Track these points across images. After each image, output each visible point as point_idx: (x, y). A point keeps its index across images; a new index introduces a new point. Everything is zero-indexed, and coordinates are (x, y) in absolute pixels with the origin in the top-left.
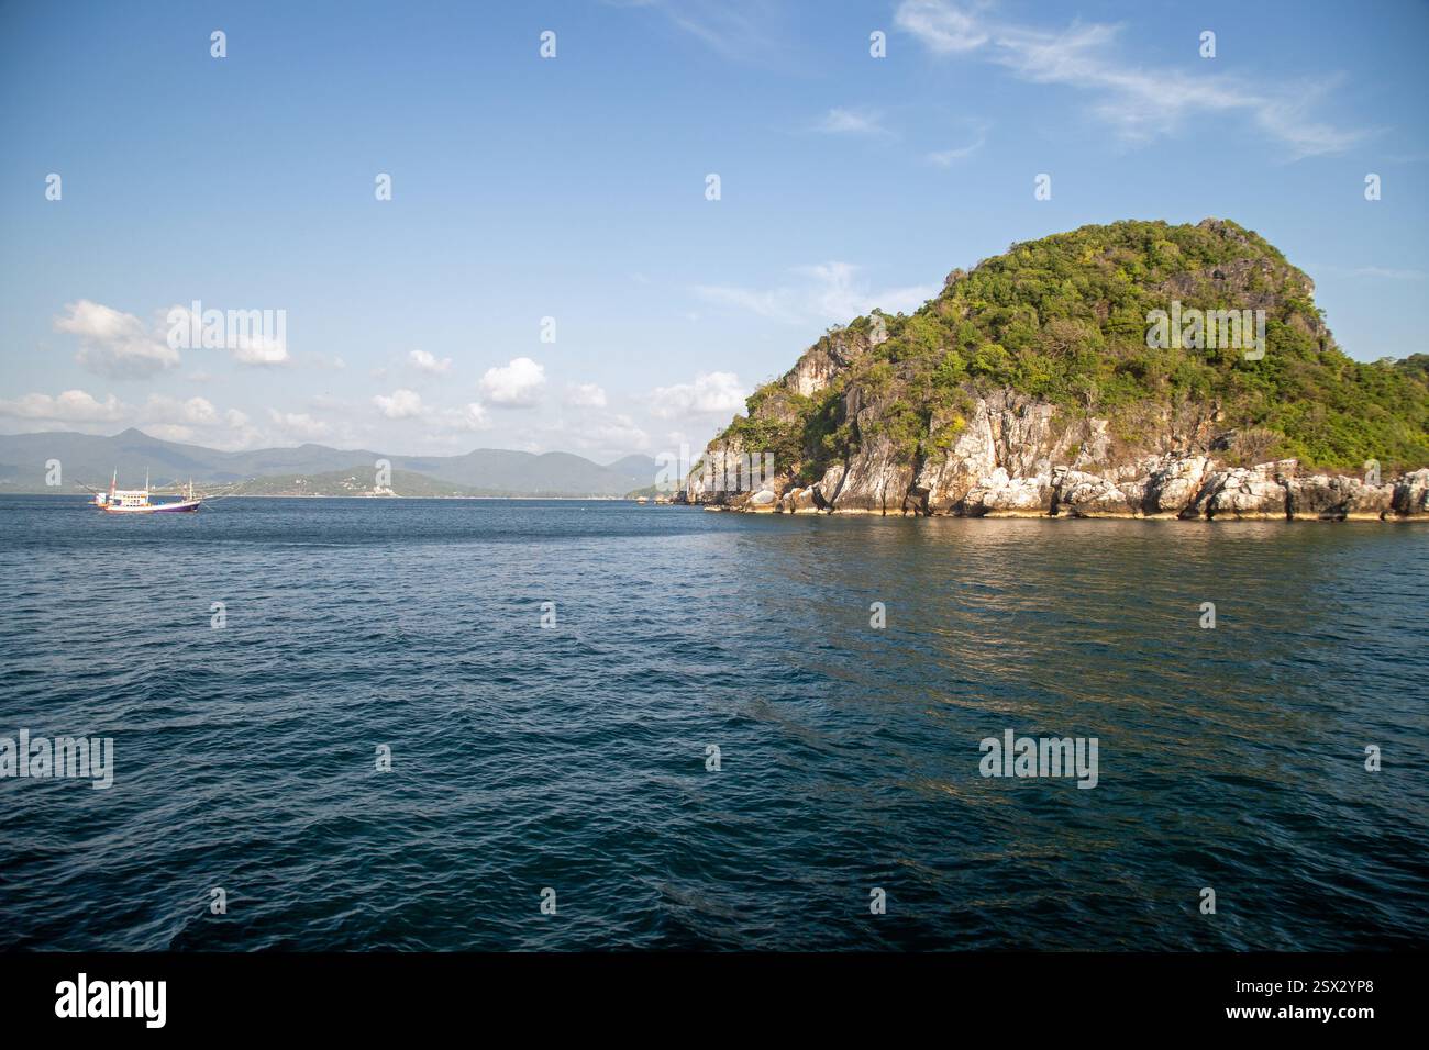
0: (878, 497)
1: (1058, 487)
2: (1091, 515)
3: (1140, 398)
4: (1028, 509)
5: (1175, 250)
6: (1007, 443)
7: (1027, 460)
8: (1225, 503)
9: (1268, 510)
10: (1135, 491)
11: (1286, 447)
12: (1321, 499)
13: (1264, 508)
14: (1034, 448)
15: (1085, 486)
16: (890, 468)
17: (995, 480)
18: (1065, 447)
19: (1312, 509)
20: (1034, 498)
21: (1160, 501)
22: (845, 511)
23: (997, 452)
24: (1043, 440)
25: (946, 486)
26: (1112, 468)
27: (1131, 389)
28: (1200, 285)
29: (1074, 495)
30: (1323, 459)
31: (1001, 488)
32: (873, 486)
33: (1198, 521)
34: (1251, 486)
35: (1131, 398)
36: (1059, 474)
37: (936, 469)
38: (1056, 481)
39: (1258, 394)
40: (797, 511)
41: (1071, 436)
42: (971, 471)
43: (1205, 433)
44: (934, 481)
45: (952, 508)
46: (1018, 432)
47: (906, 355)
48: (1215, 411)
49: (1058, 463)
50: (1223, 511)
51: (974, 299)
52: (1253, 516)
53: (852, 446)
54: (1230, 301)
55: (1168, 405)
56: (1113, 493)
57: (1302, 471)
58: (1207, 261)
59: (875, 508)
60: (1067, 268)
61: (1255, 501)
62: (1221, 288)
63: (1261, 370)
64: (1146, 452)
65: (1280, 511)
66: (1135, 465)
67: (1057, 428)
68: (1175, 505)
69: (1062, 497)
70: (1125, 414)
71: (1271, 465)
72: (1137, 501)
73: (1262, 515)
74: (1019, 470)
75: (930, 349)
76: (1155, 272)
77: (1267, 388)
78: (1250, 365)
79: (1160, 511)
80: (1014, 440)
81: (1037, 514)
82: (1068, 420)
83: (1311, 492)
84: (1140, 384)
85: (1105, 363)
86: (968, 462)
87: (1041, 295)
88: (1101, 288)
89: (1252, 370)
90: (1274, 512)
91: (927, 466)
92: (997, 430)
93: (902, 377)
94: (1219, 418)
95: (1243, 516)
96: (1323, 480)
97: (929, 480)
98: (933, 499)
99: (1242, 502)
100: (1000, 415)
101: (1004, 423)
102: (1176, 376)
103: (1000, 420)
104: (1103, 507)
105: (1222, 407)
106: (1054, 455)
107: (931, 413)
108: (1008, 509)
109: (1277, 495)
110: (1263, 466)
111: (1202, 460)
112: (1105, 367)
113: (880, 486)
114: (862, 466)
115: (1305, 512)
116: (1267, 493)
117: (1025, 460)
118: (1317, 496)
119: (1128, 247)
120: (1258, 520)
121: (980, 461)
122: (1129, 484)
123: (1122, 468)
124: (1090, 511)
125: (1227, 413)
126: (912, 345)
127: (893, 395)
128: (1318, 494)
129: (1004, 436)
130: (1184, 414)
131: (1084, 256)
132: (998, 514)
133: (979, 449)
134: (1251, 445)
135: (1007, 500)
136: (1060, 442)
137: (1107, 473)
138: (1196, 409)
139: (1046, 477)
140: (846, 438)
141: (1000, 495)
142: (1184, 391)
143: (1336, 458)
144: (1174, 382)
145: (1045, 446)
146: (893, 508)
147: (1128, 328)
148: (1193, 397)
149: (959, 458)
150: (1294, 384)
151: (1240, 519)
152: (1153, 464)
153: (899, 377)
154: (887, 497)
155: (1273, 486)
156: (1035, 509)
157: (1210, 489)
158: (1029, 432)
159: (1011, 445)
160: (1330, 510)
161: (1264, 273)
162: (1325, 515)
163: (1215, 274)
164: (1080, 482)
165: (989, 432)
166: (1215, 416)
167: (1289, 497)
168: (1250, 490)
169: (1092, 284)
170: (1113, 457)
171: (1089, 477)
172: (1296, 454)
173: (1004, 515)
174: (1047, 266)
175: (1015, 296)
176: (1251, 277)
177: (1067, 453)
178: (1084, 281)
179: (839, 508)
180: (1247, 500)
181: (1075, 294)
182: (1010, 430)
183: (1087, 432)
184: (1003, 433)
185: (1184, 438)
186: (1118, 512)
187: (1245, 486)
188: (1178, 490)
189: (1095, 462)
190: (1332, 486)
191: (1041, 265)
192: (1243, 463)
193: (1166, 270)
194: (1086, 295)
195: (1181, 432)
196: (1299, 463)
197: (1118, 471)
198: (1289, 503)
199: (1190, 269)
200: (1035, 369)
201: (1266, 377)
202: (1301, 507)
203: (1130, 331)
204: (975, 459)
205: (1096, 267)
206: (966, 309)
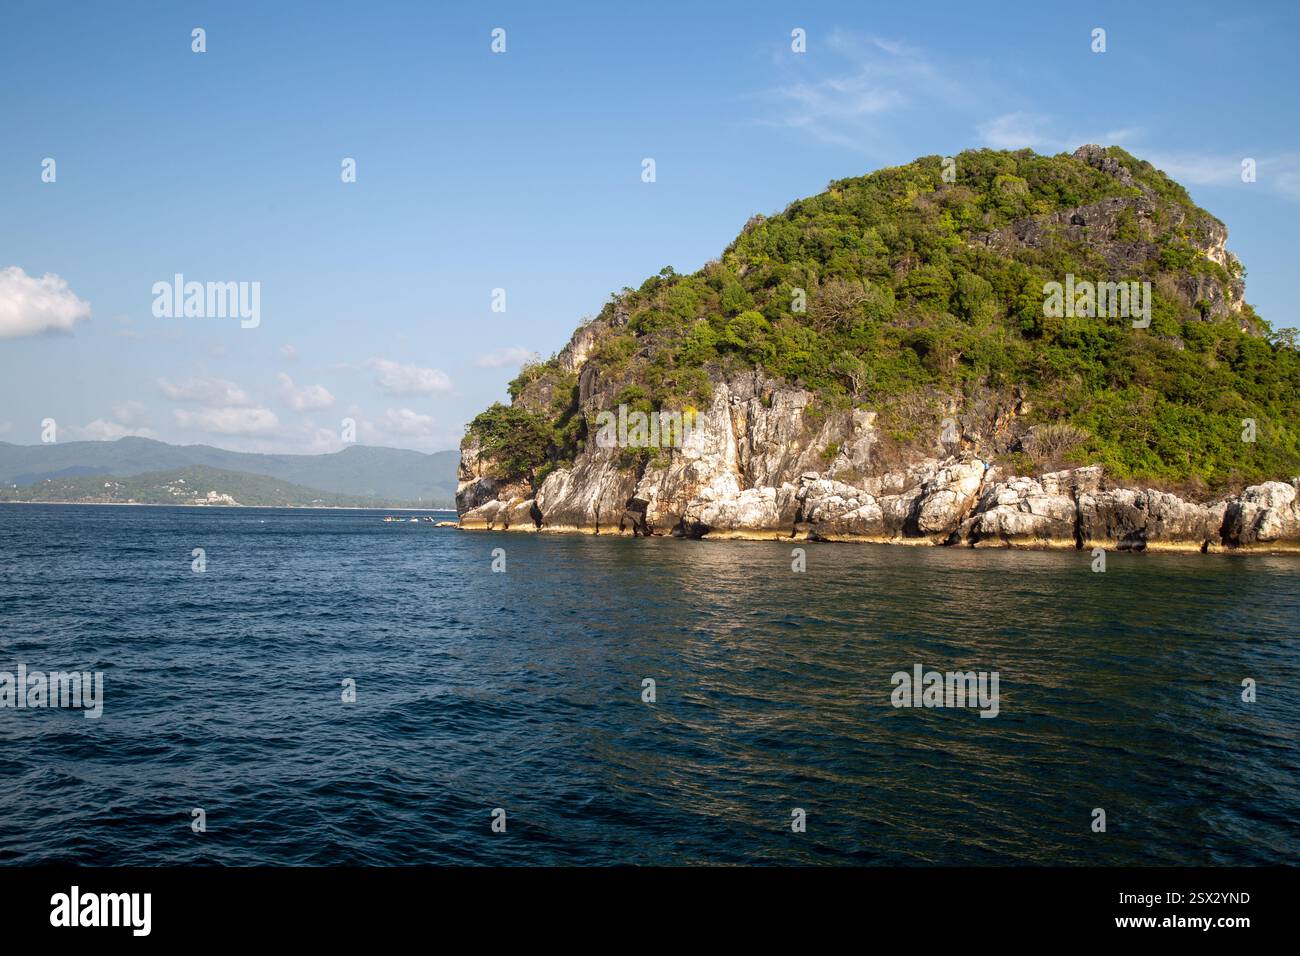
0: (591, 510)
1: (803, 500)
2: (832, 538)
3: (921, 382)
4: (758, 529)
5: (1021, 187)
6: (752, 441)
7: (773, 463)
8: (990, 524)
9: (1048, 535)
10: (898, 507)
11: (1092, 450)
12: (1120, 521)
13: (1042, 532)
14: (782, 449)
15: (832, 499)
16: (609, 473)
17: (717, 489)
18: (821, 448)
19: (1109, 535)
20: (768, 514)
21: (921, 520)
22: (553, 528)
23: (740, 453)
24: (794, 438)
25: (668, 497)
26: (874, 476)
27: (911, 371)
28: (1047, 233)
29: (817, 510)
30: (1141, 466)
31: (727, 501)
32: (588, 495)
33: (959, 548)
34: (1031, 501)
35: (910, 382)
36: (807, 483)
37: (658, 475)
38: (802, 492)
39: (1076, 377)
40: (511, 528)
41: (829, 432)
42: (701, 478)
43: (1003, 433)
44: (654, 490)
45: (676, 527)
46: (764, 426)
47: (654, 325)
48: (1018, 400)
49: (809, 468)
50: (988, 536)
51: (755, 254)
52: (1030, 543)
53: (580, 443)
54: (1085, 254)
55: (958, 392)
56: (869, 510)
57: (1106, 482)
58: (1064, 202)
59: (585, 525)
60: (878, 213)
61: (1028, 522)
62: (1078, 237)
63: (1087, 345)
64: (922, 455)
65: (1067, 537)
66: (906, 473)
67: (813, 422)
68: (939, 526)
69: (806, 514)
70: (898, 404)
71: (1065, 473)
72: (899, 521)
73: (1042, 542)
74: (762, 477)
75: (683, 317)
76: (990, 217)
77: (1088, 370)
78: (1073, 340)
79: (922, 534)
80: (758, 438)
81: (771, 536)
82: (826, 412)
83: (1108, 510)
84: (924, 365)
85: (887, 336)
86: (698, 466)
87: (832, 248)
88: (913, 238)
89: (1075, 346)
90: (1059, 537)
91: (648, 470)
92: (741, 424)
93: (644, 355)
94: (1024, 411)
95: (1014, 543)
96: (1126, 496)
97: (649, 489)
98: (652, 514)
99: (1011, 524)
100: (745, 404)
101: (749, 415)
102: (971, 354)
103: (745, 411)
104: (847, 528)
105: (1028, 395)
106: (805, 458)
107: (662, 402)
108: (731, 529)
109: (1064, 515)
110: (1053, 475)
111: (979, 466)
112: (888, 342)
113: (595, 497)
114: (583, 468)
115: (1099, 538)
116: (1051, 511)
117: (769, 464)
118: (1115, 517)
119: (967, 184)
120: (1035, 549)
121: (713, 465)
122: (891, 497)
123: (887, 476)
124: (831, 533)
125: (1034, 404)
126: (662, 314)
127: (628, 377)
128: (1117, 514)
129: (749, 434)
130: (979, 404)
131: (905, 196)
132: (718, 535)
133: (713, 449)
134: (1047, 448)
135: (731, 516)
136: (814, 441)
137: (867, 482)
138: (995, 396)
139: (792, 487)
140: (573, 433)
141: (722, 510)
142: (979, 376)
143: (1161, 464)
145: (796, 445)
146: (609, 525)
147: (926, 290)
148: (992, 383)
149: (688, 460)
150: (1125, 364)
151: (1009, 547)
152: (928, 470)
153: (641, 355)
154: (602, 510)
155: (1065, 501)
156: (769, 529)
157: (985, 501)
158: (777, 428)
159: (754, 445)
160: (1128, 537)
161: (1140, 217)
162: (1123, 544)
163: (1073, 219)
164: (828, 493)
165: (729, 427)
166: (1019, 407)
167: (1079, 517)
168: (1029, 507)
169: (903, 234)
170: (879, 462)
171: (842, 488)
172: (1102, 459)
173: (726, 536)
174: (855, 210)
175: (802, 249)
176: (1121, 222)
177: (822, 456)
178: (893, 229)
179: (547, 525)
180: (1017, 520)
181: (879, 246)
182: (755, 425)
183: (850, 426)
184: (748, 428)
185: (977, 436)
186: (867, 534)
187: (1023, 504)
188: (942, 507)
189: (854, 468)
190: (1138, 504)
191: (850, 208)
192: (1035, 472)
193: (1007, 214)
194: (893, 248)
195: (973, 429)
196: (1105, 472)
197: (882, 480)
198: (1080, 527)
199: (1038, 212)
200: (791, 343)
201: (1092, 354)
203: (930, 295)
204: (707, 462)
205: (917, 210)
206: (745, 267)
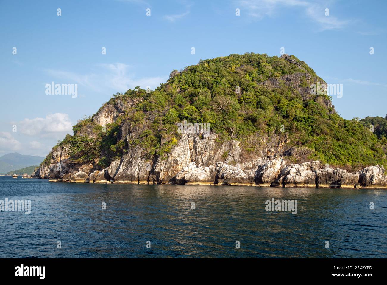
0: (136, 175)
1: (218, 171)
2: (233, 184)
3: (254, 132)
4: (205, 181)
5: (270, 67)
6: (196, 151)
7: (205, 159)
8: (290, 179)
9: (308, 183)
10: (252, 174)
11: (315, 155)
12: (330, 178)
13: (307, 182)
14: (208, 154)
15: (230, 171)
16: (142, 161)
17: (190, 167)
18: (222, 153)
19: (326, 183)
20: (208, 176)
21: (263, 178)
22: (120, 182)
23: (191, 155)
24: (212, 150)
25: (168, 170)
26: (242, 163)
27: (251, 128)
28: (280, 83)
29: (225, 175)
30: (331, 161)
31: (193, 171)
32: (134, 170)
33: (279, 187)
34: (301, 172)
35: (250, 132)
36: (219, 165)
37: (163, 162)
38: (217, 168)
39: (304, 131)
40: (96, 182)
41: (224, 148)
42: (179, 163)
43: (281, 149)
44: (162, 168)
45: (170, 181)
46: (201, 145)
47: (151, 108)
48: (286, 139)
49: (218, 160)
50: (289, 183)
51: (182, 84)
52: (302, 185)
53: (124, 150)
54: (293, 91)
55: (266, 136)
56: (243, 175)
57: (322, 166)
58: (283, 73)
59: (134, 180)
60: (224, 72)
61: (303, 179)
62: (289, 85)
63: (305, 121)
64: (256, 156)
65: (313, 183)
66: (252, 162)
67: (218, 145)
68: (269, 180)
69: (220, 176)
70: (247, 139)
71: (309, 163)
72: (252, 178)
73: (306, 185)
74: (201, 163)
75: (162, 106)
76: (262, 76)
77: (308, 129)
78: (301, 119)
79: (262, 183)
80: (199, 150)
81: (209, 184)
82: (223, 141)
83: (326, 175)
84: (254, 126)
85: (239, 116)
86: (178, 159)
87: (212, 84)
88: (238, 82)
89: (301, 121)
90: (311, 184)
91: (159, 160)
92: (191, 145)
93: (149, 119)
94: (288, 142)
95: (298, 185)
96: (330, 170)
97: (160, 167)
98: (162, 176)
99: (297, 179)
100: (193, 138)
101: (195, 142)
102: (270, 123)
103: (193, 140)
104: (238, 181)
105: (289, 137)
106: (216, 157)
107: (162, 136)
108: (196, 181)
109: (312, 176)
110: (306, 163)
111: (280, 160)
112: (239, 118)
113: (137, 170)
114: (129, 160)
115: (324, 184)
116: (308, 175)
117: (204, 159)
118: (328, 177)
119: (250, 65)
120: (304, 187)
121: (183, 159)
122: (249, 170)
123: (246, 163)
124: (232, 182)
125: (291, 140)
126: (154, 104)
127: (144, 127)
128: (329, 176)
129: (195, 148)
130: (273, 140)
131: (232, 68)
132: (191, 184)
133: (183, 153)
134: (301, 154)
135: (196, 177)
136: (219, 151)
137: (239, 165)
138: (278, 137)
139: (213, 167)
140: (121, 147)
141: (192, 175)
142: (273, 130)
143: (336, 160)
144: (269, 125)
145: (213, 152)
146: (143, 180)
147: (249, 101)
148: (277, 132)
149: (174, 157)
150: (319, 128)
151: (296, 187)
152: (260, 161)
153: (147, 119)
154: (140, 175)
155: (310, 172)
156: (208, 181)
157: (284, 173)
158: (206, 146)
159: (197, 152)
160: (334, 183)
161: (307, 79)
162: (331, 185)
163: (287, 79)
164: (228, 169)
165: (188, 145)
166: (286, 141)
167: (317, 177)
168: (300, 174)
169: (235, 81)
170: (242, 159)
171: (232, 167)
172: (320, 158)
173: (194, 184)
174: (215, 71)
175: (201, 84)
176: (302, 81)
177: (222, 156)
178: (231, 79)
179: (117, 180)
180: (299, 178)
181: (227, 84)
182: (197, 145)
183: (231, 146)
184: (194, 146)
185: (273, 150)
186: (244, 183)
187: (298, 172)
188: (270, 173)
189: (235, 160)
190: (334, 173)
191: (213, 70)
192: (298, 162)
193: (266, 76)
194: (232, 85)
195: (272, 148)
196: (321, 162)
197: (245, 164)
198: (317, 180)
199: (276, 76)
200: (209, 117)
201: (307, 124)
202: (322, 182)
203: (251, 102)
204: (181, 158)
205: (236, 73)
206: (179, 89)
